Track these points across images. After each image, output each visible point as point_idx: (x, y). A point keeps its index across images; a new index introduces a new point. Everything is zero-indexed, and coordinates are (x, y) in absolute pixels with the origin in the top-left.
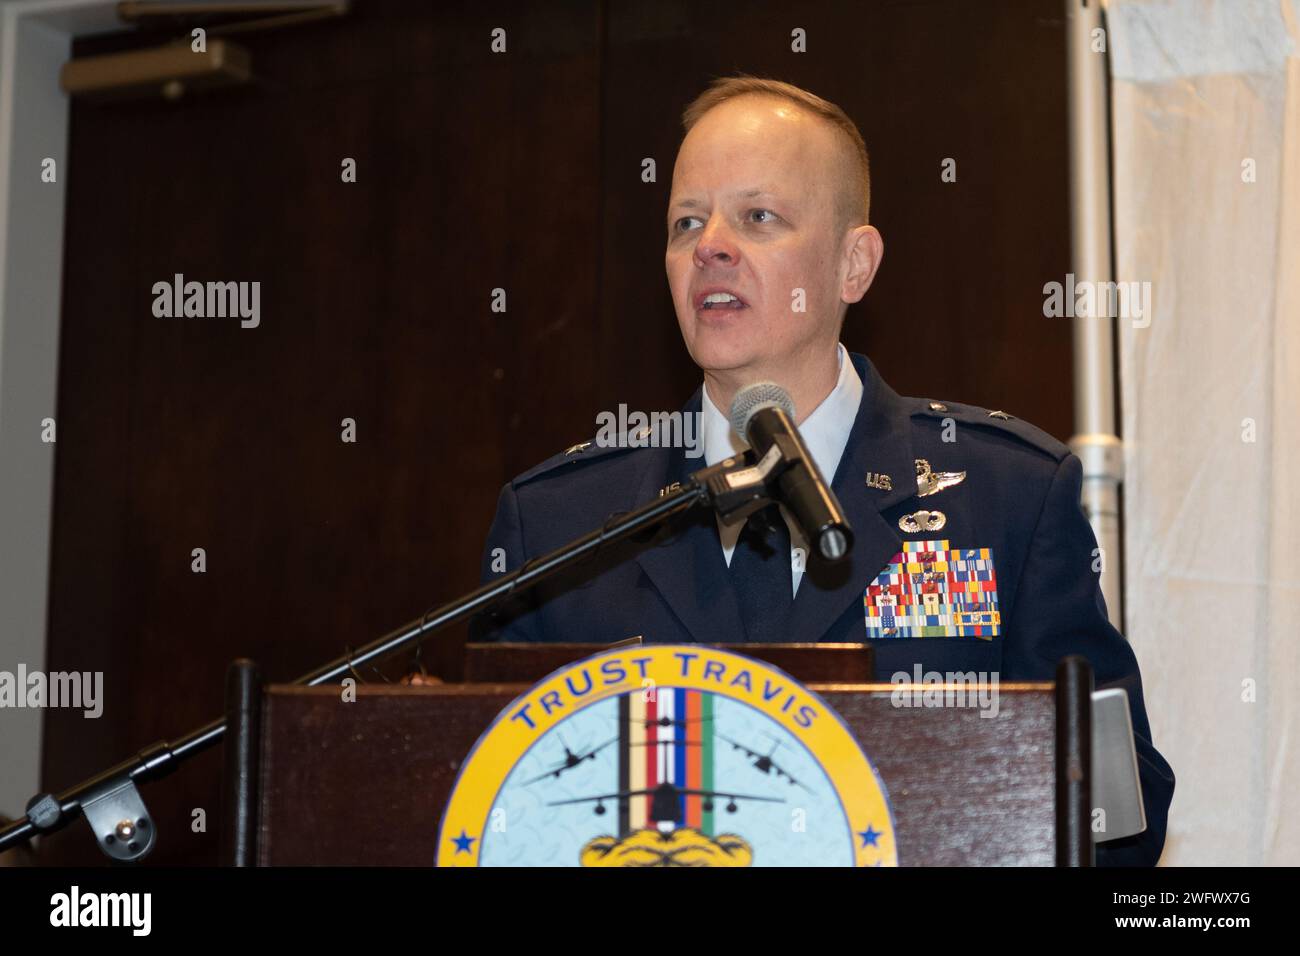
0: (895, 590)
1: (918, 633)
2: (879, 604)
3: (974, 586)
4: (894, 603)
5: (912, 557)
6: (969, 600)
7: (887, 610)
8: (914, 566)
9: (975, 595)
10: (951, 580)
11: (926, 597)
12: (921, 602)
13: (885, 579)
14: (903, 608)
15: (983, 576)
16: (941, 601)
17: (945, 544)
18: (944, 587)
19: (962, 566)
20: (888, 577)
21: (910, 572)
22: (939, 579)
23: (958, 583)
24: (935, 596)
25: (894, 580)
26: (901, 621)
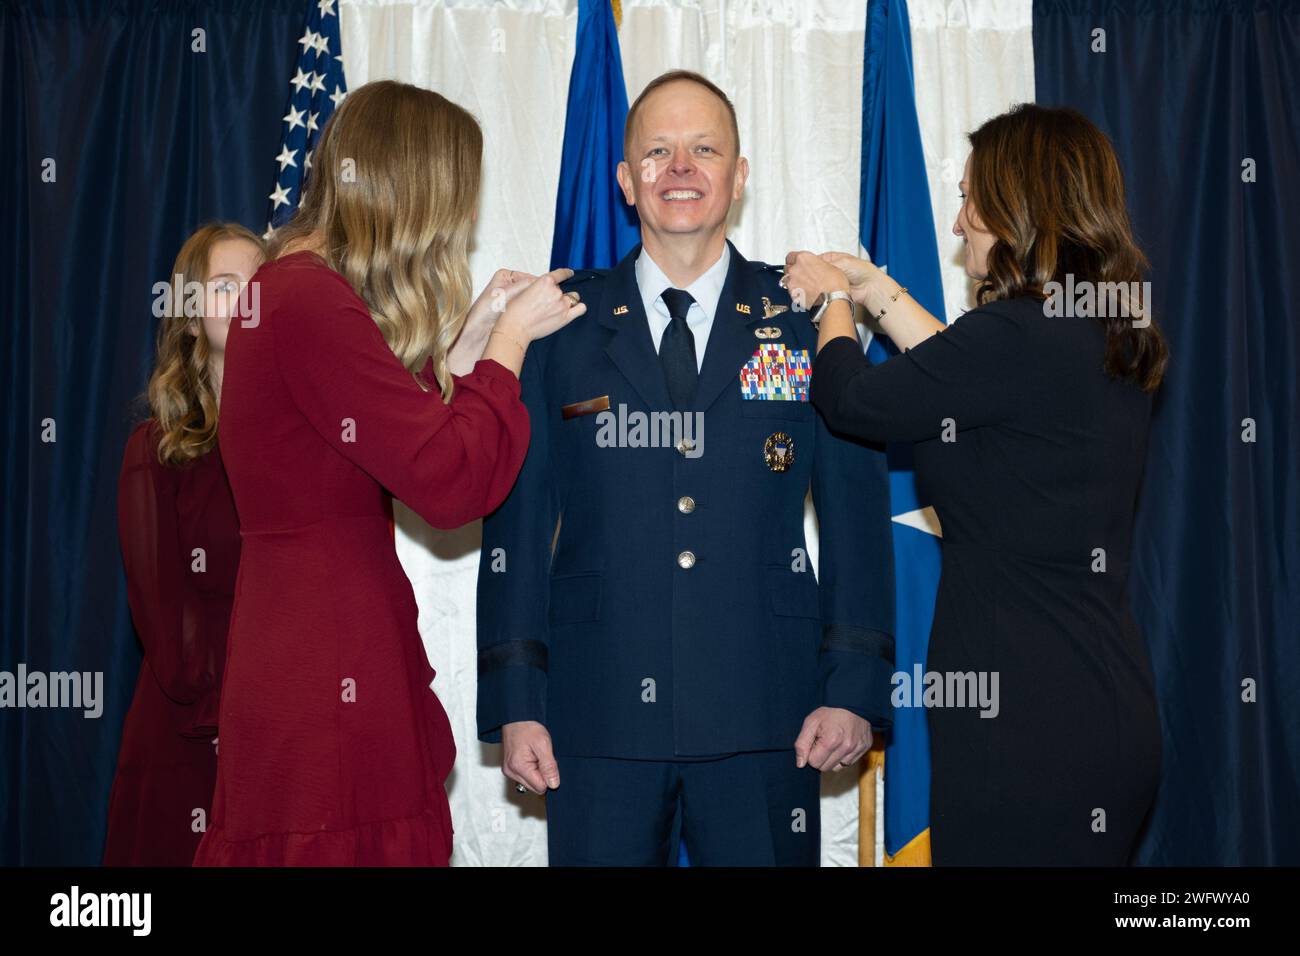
0: (757, 372)
1: (771, 398)
2: (749, 379)
3: (800, 372)
4: (757, 380)
5: (765, 354)
6: (798, 380)
7: (753, 383)
8: (767, 358)
9: (800, 377)
10: (787, 367)
11: (774, 377)
12: (772, 380)
13: (751, 366)
14: (762, 383)
15: (804, 365)
16: (782, 380)
17: (783, 346)
18: (783, 371)
19: (793, 360)
20: (752, 364)
21: (764, 360)
22: (780, 366)
23: (791, 370)
24: (779, 376)
25: (756, 366)
26: (761, 390)
